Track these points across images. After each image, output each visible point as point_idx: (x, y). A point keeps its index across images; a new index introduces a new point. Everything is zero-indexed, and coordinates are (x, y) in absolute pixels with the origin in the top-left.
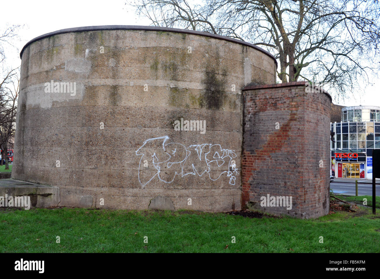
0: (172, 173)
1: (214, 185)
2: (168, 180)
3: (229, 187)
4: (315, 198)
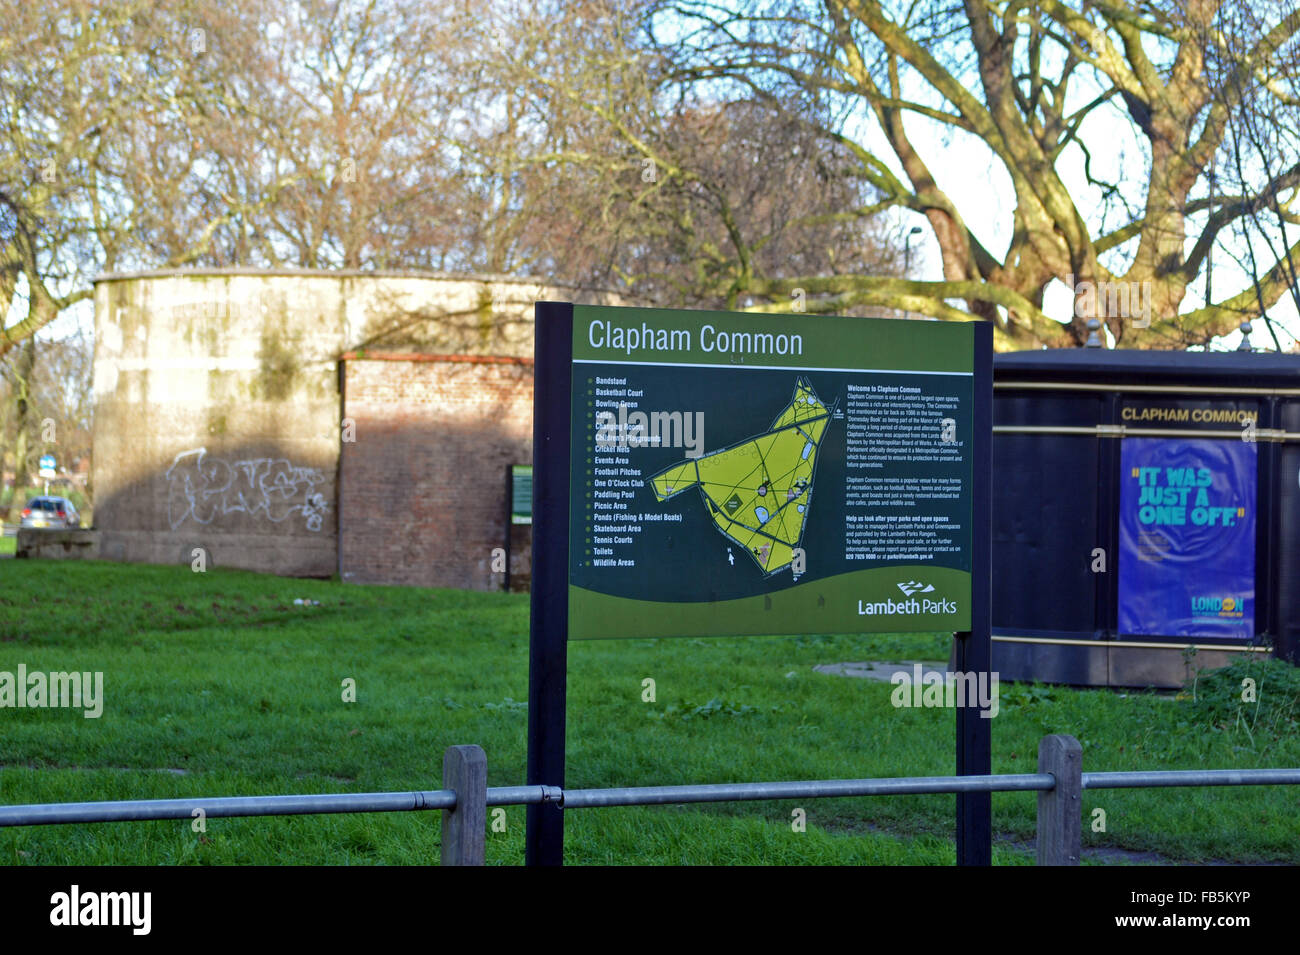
0: (210, 507)
1: (276, 529)
2: (205, 518)
3: (307, 533)
4: (391, 552)
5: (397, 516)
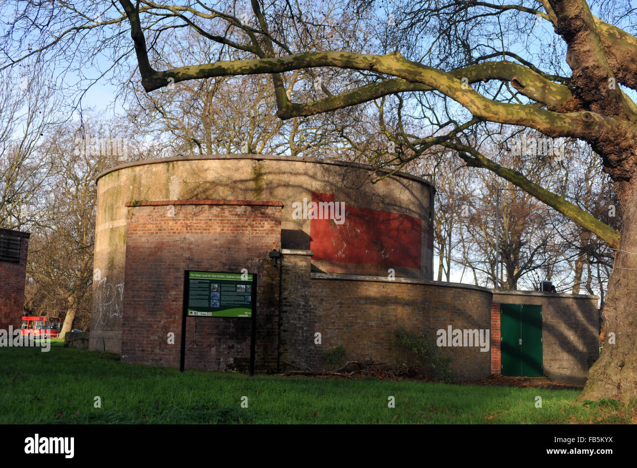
0: (106, 314)
2: (104, 321)
4: (151, 340)
5: (156, 314)
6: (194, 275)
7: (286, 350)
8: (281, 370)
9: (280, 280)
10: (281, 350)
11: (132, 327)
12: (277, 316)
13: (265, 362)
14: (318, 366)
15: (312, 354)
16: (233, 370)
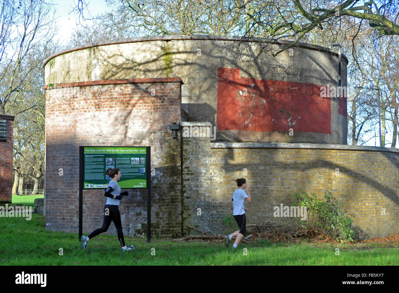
4: (70, 210)
5: (72, 186)
6: (88, 151)
7: (190, 215)
8: (185, 234)
9: (182, 151)
10: (185, 215)
11: (54, 198)
12: (179, 184)
13: (170, 227)
14: (221, 229)
15: (215, 218)
16: (141, 235)
